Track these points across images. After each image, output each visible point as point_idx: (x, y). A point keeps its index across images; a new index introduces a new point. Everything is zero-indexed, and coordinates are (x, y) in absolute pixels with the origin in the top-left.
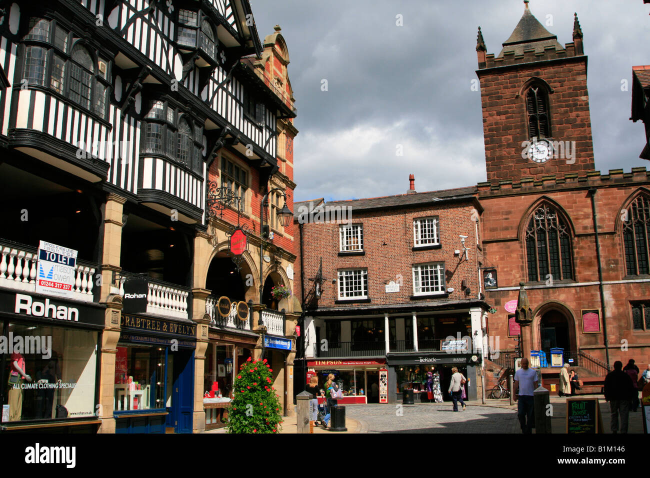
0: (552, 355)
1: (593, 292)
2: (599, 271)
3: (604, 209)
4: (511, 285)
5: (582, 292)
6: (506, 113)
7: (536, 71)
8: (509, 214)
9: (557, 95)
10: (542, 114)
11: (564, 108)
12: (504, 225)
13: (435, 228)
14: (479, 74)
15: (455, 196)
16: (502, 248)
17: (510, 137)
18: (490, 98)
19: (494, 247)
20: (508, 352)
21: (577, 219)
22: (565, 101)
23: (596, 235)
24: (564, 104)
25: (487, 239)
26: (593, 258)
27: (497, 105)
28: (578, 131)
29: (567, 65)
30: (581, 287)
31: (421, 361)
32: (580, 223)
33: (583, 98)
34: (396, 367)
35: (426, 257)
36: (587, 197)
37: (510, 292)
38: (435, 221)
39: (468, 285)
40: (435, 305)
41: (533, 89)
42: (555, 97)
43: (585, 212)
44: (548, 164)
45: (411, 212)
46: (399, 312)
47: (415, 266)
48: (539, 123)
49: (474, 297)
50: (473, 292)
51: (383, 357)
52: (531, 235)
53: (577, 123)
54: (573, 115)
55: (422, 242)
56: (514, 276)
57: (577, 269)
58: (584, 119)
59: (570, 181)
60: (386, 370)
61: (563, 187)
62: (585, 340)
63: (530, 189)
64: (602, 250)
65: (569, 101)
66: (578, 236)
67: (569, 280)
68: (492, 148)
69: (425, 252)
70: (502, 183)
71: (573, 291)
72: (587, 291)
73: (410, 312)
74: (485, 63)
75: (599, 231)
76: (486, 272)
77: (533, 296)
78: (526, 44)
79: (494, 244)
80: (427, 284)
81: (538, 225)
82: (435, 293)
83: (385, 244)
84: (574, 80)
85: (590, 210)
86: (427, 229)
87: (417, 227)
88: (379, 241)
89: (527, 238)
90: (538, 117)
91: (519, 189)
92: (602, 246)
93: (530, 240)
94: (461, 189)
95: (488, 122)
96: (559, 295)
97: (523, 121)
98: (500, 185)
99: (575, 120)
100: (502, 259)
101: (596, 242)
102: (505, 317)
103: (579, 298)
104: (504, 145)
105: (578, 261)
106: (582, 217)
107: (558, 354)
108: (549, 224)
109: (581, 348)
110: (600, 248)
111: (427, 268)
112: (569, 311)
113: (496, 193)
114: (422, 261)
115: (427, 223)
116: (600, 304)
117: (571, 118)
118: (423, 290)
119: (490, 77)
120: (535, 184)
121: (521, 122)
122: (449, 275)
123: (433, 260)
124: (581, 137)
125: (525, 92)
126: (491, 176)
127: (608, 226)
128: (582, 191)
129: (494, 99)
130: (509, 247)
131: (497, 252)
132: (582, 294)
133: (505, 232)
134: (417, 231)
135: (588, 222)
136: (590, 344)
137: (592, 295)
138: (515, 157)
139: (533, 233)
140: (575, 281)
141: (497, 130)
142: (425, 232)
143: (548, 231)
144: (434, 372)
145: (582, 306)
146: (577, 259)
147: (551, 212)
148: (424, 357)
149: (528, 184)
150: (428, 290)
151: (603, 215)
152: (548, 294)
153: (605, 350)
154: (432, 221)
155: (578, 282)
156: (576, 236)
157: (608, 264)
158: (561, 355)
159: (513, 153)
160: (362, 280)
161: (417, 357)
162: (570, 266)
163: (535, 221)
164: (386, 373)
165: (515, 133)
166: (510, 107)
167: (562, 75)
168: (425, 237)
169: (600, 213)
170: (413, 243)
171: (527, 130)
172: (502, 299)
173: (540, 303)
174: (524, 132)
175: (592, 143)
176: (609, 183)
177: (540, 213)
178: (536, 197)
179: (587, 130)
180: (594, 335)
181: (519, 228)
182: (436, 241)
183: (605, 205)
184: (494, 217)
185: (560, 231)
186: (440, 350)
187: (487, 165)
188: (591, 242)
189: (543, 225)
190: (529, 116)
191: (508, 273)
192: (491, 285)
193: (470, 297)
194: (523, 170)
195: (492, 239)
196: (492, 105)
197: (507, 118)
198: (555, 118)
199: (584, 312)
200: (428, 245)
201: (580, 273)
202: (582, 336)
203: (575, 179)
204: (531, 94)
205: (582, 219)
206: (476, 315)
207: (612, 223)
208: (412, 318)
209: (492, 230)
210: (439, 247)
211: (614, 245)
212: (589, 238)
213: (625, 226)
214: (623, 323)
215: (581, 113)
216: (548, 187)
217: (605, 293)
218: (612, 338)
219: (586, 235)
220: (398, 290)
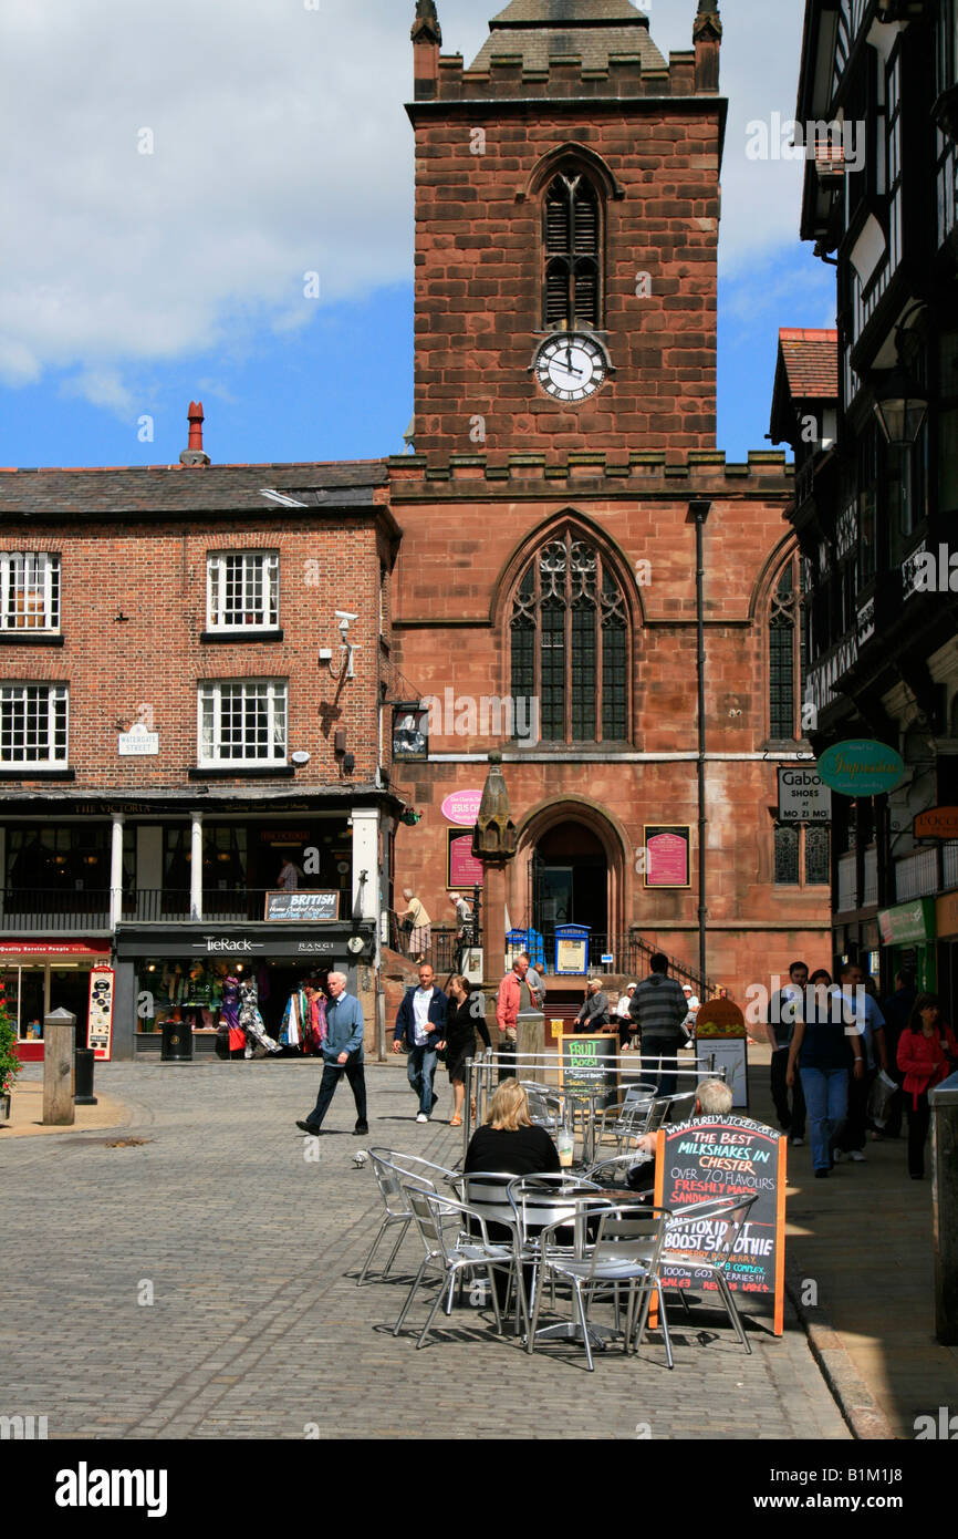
0: (560, 944)
1: (678, 780)
2: (701, 724)
3: (727, 558)
4: (463, 748)
5: (651, 779)
6: (482, 243)
7: (579, 125)
8: (471, 552)
9: (633, 205)
10: (586, 258)
11: (649, 248)
12: (457, 581)
13: (266, 582)
14: (414, 112)
15: (324, 488)
16: (444, 644)
17: (489, 316)
18: (439, 192)
19: (422, 641)
20: (444, 930)
21: (652, 579)
22: (650, 227)
23: (699, 626)
24: (649, 234)
25: (407, 616)
26: (685, 687)
27: (457, 215)
28: (680, 317)
29: (667, 119)
30: (649, 766)
31: (211, 946)
32: (659, 590)
33: (705, 223)
34: (139, 963)
35: (238, 661)
36: (685, 520)
37: (458, 766)
38: (267, 564)
39: (348, 746)
40: (257, 797)
41: (565, 179)
42: (626, 212)
43: (674, 563)
44: (590, 408)
45: (203, 533)
46: (153, 811)
47: (207, 684)
48: (574, 282)
49: (362, 779)
50: (363, 763)
51: (104, 933)
52: (526, 614)
53: (679, 295)
54: (672, 270)
55: (229, 620)
57: (641, 714)
58: (699, 286)
59: (644, 472)
60: (110, 971)
61: (623, 488)
62: (647, 905)
63: (533, 485)
64: (712, 667)
65: (663, 227)
66: (652, 626)
67: (616, 744)
68: (435, 346)
69: (236, 648)
70: (457, 462)
71: (627, 772)
72: (662, 775)
73: (188, 812)
74: (432, 84)
75: (708, 615)
77: (521, 782)
78: (558, 30)
79: (425, 632)
80: (237, 736)
81: (546, 587)
82: (256, 763)
83: (122, 619)
84: (684, 165)
85: (690, 559)
86: (244, 582)
87: (215, 574)
88: (106, 607)
89: (515, 620)
90: (572, 264)
91: (503, 483)
92: (712, 656)
93: (522, 625)
94: (340, 466)
95: (430, 266)
96: (588, 783)
97: (528, 272)
98: (453, 466)
99: (675, 285)
100: (440, 673)
101: (699, 645)
102: (443, 833)
103: (641, 795)
104: (471, 339)
105: (644, 695)
106: (667, 575)
107: (576, 939)
108: (577, 586)
109: (635, 925)
110: (707, 662)
111: (238, 691)
112: (611, 825)
113: (439, 490)
114: (227, 672)
115: (244, 567)
116: (695, 812)
117: (664, 277)
118: (225, 753)
119: (445, 128)
120: (549, 473)
121: (524, 275)
122: (297, 716)
123: (257, 671)
124: (686, 338)
125: (542, 186)
126: (428, 427)
127: (734, 605)
128: (674, 504)
129: (452, 196)
130: (463, 644)
131: (431, 655)
132: (648, 784)
133: (458, 602)
135: (682, 590)
136: (661, 915)
137: (675, 788)
138: (498, 377)
139: (532, 609)
140: (635, 746)
141: (454, 291)
142: (239, 592)
143: (572, 607)
144: (242, 977)
145: (647, 816)
146: (642, 689)
147: (585, 553)
148: (218, 937)
149: (529, 471)
150: (237, 754)
151: (723, 574)
152: (561, 778)
153: (697, 934)
154: (259, 563)
155: (641, 751)
156: (644, 624)
157: (723, 706)
158: (583, 944)
159: (493, 366)
160: (52, 714)
162: (625, 704)
163: (539, 575)
164: (109, 978)
165: (503, 307)
166: (498, 225)
167: (651, 148)
168: (239, 605)
169: (714, 566)
170: (204, 620)
171: (539, 301)
172: (437, 786)
173: (538, 800)
174: (529, 305)
175: (714, 356)
176: (745, 488)
177: (554, 554)
178: (547, 509)
179: (704, 320)
180: (672, 893)
181: (495, 593)
182: (267, 618)
183: (731, 545)
184: (428, 557)
185: (605, 609)
186: (262, 919)
187: (418, 394)
188: (683, 643)
189: (561, 587)
190: (547, 258)
192: (410, 748)
193: (354, 780)
194: (518, 416)
195: (421, 618)
196: (443, 215)
197: (485, 259)
198: (619, 274)
199: (652, 833)
200: (244, 628)
201: (647, 725)
202: (642, 895)
203: (657, 469)
204: (559, 192)
205: (665, 580)
206: (365, 828)
207: (744, 598)
208: (190, 827)
209: (422, 593)
210: (276, 637)
211: (742, 657)
212: (679, 634)
213: (774, 607)
214: (748, 867)
215: (693, 267)
216: (584, 484)
217: (708, 784)
218: (718, 902)
219: (674, 626)
220: (154, 749)
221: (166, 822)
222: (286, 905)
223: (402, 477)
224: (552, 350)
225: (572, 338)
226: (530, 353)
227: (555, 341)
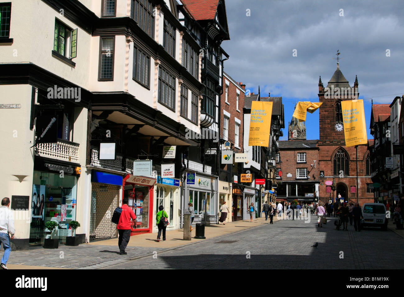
1: (355, 180)
2: (357, 173)
4: (328, 176)
6: (328, 111)
8: (328, 152)
10: (341, 113)
12: (327, 155)
13: (305, 156)
14: (319, 95)
16: (325, 163)
17: (329, 120)
18: (322, 105)
19: (322, 163)
20: (326, 198)
21: (351, 155)
23: (357, 161)
25: (320, 159)
26: (355, 168)
27: (325, 108)
31: (299, 200)
35: (301, 166)
36: (355, 148)
38: (305, 154)
39: (315, 176)
40: (304, 182)
41: (338, 103)
45: (297, 150)
47: (298, 168)
48: (340, 116)
50: (316, 178)
51: (286, 198)
55: (300, 161)
56: (329, 173)
57: (350, 172)
62: (351, 195)
63: (336, 143)
66: (351, 161)
67: (347, 175)
68: (322, 124)
69: (301, 164)
71: (348, 179)
72: (352, 179)
74: (321, 91)
75: (358, 160)
76: (321, 172)
77: (335, 180)
78: (337, 83)
80: (301, 175)
81: (338, 156)
82: (304, 178)
83: (287, 161)
85: (355, 153)
86: (302, 156)
87: (298, 155)
88: (285, 159)
90: (339, 114)
91: (332, 143)
93: (335, 161)
94: (311, 140)
95: (321, 114)
96: (343, 180)
98: (326, 141)
100: (325, 167)
101: (357, 163)
102: (325, 186)
103: (350, 182)
104: (327, 123)
105: (350, 169)
108: (342, 156)
109: (349, 198)
110: (358, 165)
111: (301, 169)
112: (346, 185)
113: (324, 144)
114: (300, 167)
116: (356, 184)
118: (300, 177)
120: (338, 142)
121: (333, 115)
122: (308, 172)
123: (304, 167)
126: (321, 134)
127: (361, 158)
130: (327, 163)
132: (350, 180)
133: (327, 158)
134: (298, 157)
135: (355, 156)
136: (351, 196)
137: (354, 181)
139: (336, 159)
140: (349, 176)
141: (324, 117)
143: (341, 158)
145: (351, 184)
147: (343, 152)
148: (299, 198)
150: (301, 177)
151: (360, 154)
152: (340, 179)
153: (357, 199)
155: (350, 176)
156: (350, 161)
157: (360, 171)
158: (343, 200)
159: (329, 127)
161: (297, 198)
162: (348, 170)
165: (331, 119)
166: (330, 109)
168: (301, 159)
169: (358, 153)
170: (297, 161)
172: (324, 180)
173: (337, 182)
174: (334, 119)
177: (339, 152)
178: (338, 146)
180: (354, 194)
181: (331, 157)
182: (305, 161)
183: (361, 151)
184: (323, 152)
185: (345, 159)
186: (305, 196)
187: (320, 130)
188: (355, 163)
189: (340, 156)
190: (336, 113)
191: (327, 172)
192: (322, 176)
193: (316, 180)
194: (333, 133)
195: (322, 160)
196: (323, 108)
197: (328, 113)
199: (351, 186)
200: (302, 162)
205: (353, 155)
206: (317, 186)
207: (362, 157)
208: (296, 185)
209: (322, 157)
210: (306, 163)
211: (362, 165)
212: (354, 162)
213: (366, 159)
214: (363, 190)
216: (342, 143)
217: (358, 180)
218: (359, 195)
219: (354, 161)
220: (291, 176)
221: (292, 185)
222: (307, 195)
223: (319, 142)
224: (337, 125)
225: (339, 123)
226: (334, 125)
227: (337, 123)
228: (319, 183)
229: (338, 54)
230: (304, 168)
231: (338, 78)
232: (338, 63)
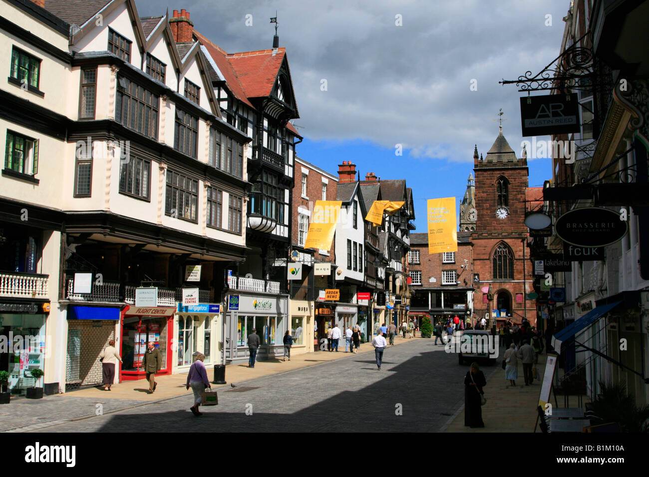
0: (501, 312)
1: (521, 285)
2: (524, 276)
4: (485, 280)
6: (487, 192)
7: (503, 172)
8: (486, 247)
9: (512, 185)
10: (505, 194)
11: (515, 192)
12: (484, 252)
13: (453, 254)
14: (475, 170)
16: (482, 263)
17: (488, 205)
18: (479, 183)
19: (478, 262)
20: (483, 310)
22: (516, 189)
23: (524, 259)
25: (475, 259)
26: (522, 270)
27: (482, 187)
29: (518, 171)
30: (516, 283)
31: (445, 313)
32: (517, 253)
33: (525, 188)
34: (434, 315)
35: (449, 267)
36: (521, 242)
37: (485, 283)
39: (467, 281)
40: (452, 289)
41: (500, 181)
43: (519, 249)
44: (506, 220)
47: (444, 271)
48: (502, 198)
50: (469, 284)
51: (428, 311)
54: (519, 196)
55: (447, 260)
56: (487, 276)
57: (515, 274)
59: (514, 234)
61: (511, 237)
62: (516, 306)
63: (496, 236)
66: (516, 259)
67: (511, 279)
69: (448, 265)
71: (512, 284)
72: (518, 284)
73: (441, 291)
74: (478, 165)
75: (526, 258)
76: (475, 275)
77: (495, 285)
78: (499, 154)
80: (448, 279)
81: (499, 253)
82: (452, 283)
83: (430, 260)
84: (521, 178)
85: (522, 248)
86: (449, 254)
87: (444, 253)
88: (427, 259)
89: (493, 259)
90: (502, 195)
91: (491, 236)
93: (495, 260)
95: (477, 196)
96: (506, 286)
97: (494, 197)
98: (483, 233)
99: (520, 199)
100: (481, 268)
101: (524, 263)
102: (481, 294)
103: (515, 288)
104: (485, 209)
105: (515, 271)
106: (518, 251)
107: (504, 312)
108: (504, 253)
109: (514, 309)
110: (526, 265)
111: (449, 272)
112: (510, 293)
114: (447, 269)
116: (524, 290)
118: (447, 282)
119: (480, 173)
120: (499, 234)
122: (458, 276)
123: (452, 269)
125: (497, 182)
128: (520, 239)
129: (481, 184)
130: (485, 263)
131: (479, 264)
132: (516, 286)
133: (484, 256)
134: (445, 255)
135: (521, 253)
136: (516, 308)
138: (490, 215)
139: (496, 257)
140: (514, 279)
141: (482, 200)
142: (448, 256)
143: (503, 256)
144: (450, 318)
145: (516, 291)
147: (505, 248)
148: (446, 311)
149: (495, 234)
150: (449, 282)
151: (528, 251)
152: (501, 284)
156: (515, 259)
157: (527, 273)
159: (489, 213)
160: (419, 276)
161: (443, 311)
162: (512, 272)
163: (497, 251)
165: (490, 203)
166: (489, 189)
167: (515, 176)
168: (448, 258)
169: (526, 249)
170: (443, 260)
172: (481, 286)
173: (498, 289)
174: (495, 203)
177: (500, 248)
178: (498, 240)
180: (520, 304)
181: (490, 254)
182: (453, 260)
184: (478, 248)
185: (508, 257)
186: (453, 308)
189: (501, 253)
190: (498, 194)
191: (484, 274)
193: (468, 286)
194: (493, 222)
195: (477, 258)
196: (479, 187)
197: (487, 195)
198: (510, 197)
199: (517, 294)
200: (449, 262)
201: (516, 276)
202: (515, 304)
203: (517, 233)
204: (499, 183)
206: (470, 295)
208: (441, 293)
209: (478, 254)
210: (454, 263)
212: (521, 261)
215: (522, 196)
216: (504, 236)
217: (526, 286)
218: (528, 305)
219: (520, 259)
220: (435, 281)
221: (437, 293)
222: (457, 306)
223: (474, 235)
224: (499, 210)
225: (502, 208)
226: (495, 211)
227: (499, 209)
228: (473, 290)
229: (501, 114)
230: (452, 271)
231: (501, 147)
232: (501, 126)
